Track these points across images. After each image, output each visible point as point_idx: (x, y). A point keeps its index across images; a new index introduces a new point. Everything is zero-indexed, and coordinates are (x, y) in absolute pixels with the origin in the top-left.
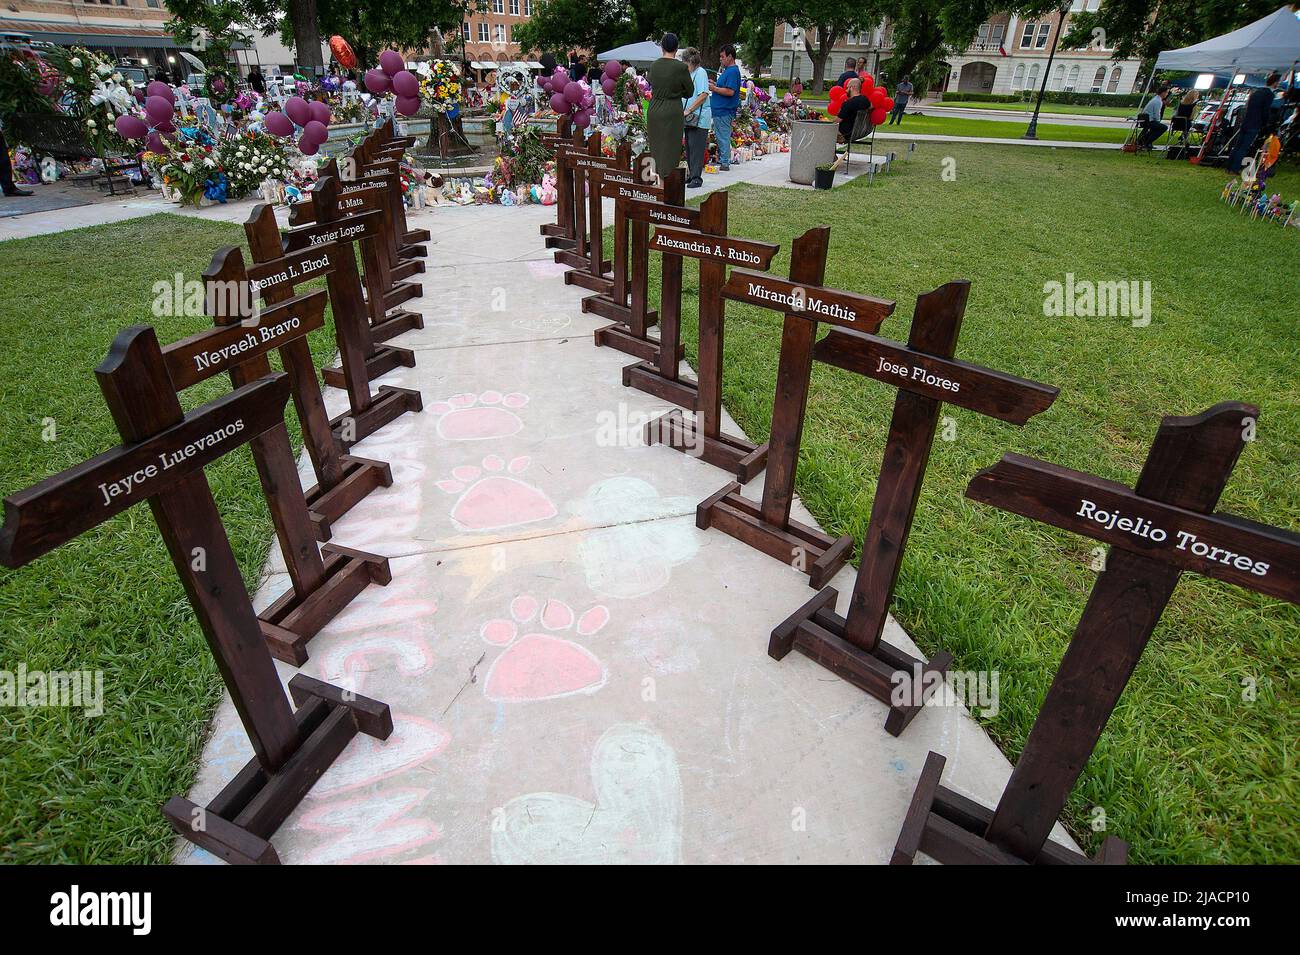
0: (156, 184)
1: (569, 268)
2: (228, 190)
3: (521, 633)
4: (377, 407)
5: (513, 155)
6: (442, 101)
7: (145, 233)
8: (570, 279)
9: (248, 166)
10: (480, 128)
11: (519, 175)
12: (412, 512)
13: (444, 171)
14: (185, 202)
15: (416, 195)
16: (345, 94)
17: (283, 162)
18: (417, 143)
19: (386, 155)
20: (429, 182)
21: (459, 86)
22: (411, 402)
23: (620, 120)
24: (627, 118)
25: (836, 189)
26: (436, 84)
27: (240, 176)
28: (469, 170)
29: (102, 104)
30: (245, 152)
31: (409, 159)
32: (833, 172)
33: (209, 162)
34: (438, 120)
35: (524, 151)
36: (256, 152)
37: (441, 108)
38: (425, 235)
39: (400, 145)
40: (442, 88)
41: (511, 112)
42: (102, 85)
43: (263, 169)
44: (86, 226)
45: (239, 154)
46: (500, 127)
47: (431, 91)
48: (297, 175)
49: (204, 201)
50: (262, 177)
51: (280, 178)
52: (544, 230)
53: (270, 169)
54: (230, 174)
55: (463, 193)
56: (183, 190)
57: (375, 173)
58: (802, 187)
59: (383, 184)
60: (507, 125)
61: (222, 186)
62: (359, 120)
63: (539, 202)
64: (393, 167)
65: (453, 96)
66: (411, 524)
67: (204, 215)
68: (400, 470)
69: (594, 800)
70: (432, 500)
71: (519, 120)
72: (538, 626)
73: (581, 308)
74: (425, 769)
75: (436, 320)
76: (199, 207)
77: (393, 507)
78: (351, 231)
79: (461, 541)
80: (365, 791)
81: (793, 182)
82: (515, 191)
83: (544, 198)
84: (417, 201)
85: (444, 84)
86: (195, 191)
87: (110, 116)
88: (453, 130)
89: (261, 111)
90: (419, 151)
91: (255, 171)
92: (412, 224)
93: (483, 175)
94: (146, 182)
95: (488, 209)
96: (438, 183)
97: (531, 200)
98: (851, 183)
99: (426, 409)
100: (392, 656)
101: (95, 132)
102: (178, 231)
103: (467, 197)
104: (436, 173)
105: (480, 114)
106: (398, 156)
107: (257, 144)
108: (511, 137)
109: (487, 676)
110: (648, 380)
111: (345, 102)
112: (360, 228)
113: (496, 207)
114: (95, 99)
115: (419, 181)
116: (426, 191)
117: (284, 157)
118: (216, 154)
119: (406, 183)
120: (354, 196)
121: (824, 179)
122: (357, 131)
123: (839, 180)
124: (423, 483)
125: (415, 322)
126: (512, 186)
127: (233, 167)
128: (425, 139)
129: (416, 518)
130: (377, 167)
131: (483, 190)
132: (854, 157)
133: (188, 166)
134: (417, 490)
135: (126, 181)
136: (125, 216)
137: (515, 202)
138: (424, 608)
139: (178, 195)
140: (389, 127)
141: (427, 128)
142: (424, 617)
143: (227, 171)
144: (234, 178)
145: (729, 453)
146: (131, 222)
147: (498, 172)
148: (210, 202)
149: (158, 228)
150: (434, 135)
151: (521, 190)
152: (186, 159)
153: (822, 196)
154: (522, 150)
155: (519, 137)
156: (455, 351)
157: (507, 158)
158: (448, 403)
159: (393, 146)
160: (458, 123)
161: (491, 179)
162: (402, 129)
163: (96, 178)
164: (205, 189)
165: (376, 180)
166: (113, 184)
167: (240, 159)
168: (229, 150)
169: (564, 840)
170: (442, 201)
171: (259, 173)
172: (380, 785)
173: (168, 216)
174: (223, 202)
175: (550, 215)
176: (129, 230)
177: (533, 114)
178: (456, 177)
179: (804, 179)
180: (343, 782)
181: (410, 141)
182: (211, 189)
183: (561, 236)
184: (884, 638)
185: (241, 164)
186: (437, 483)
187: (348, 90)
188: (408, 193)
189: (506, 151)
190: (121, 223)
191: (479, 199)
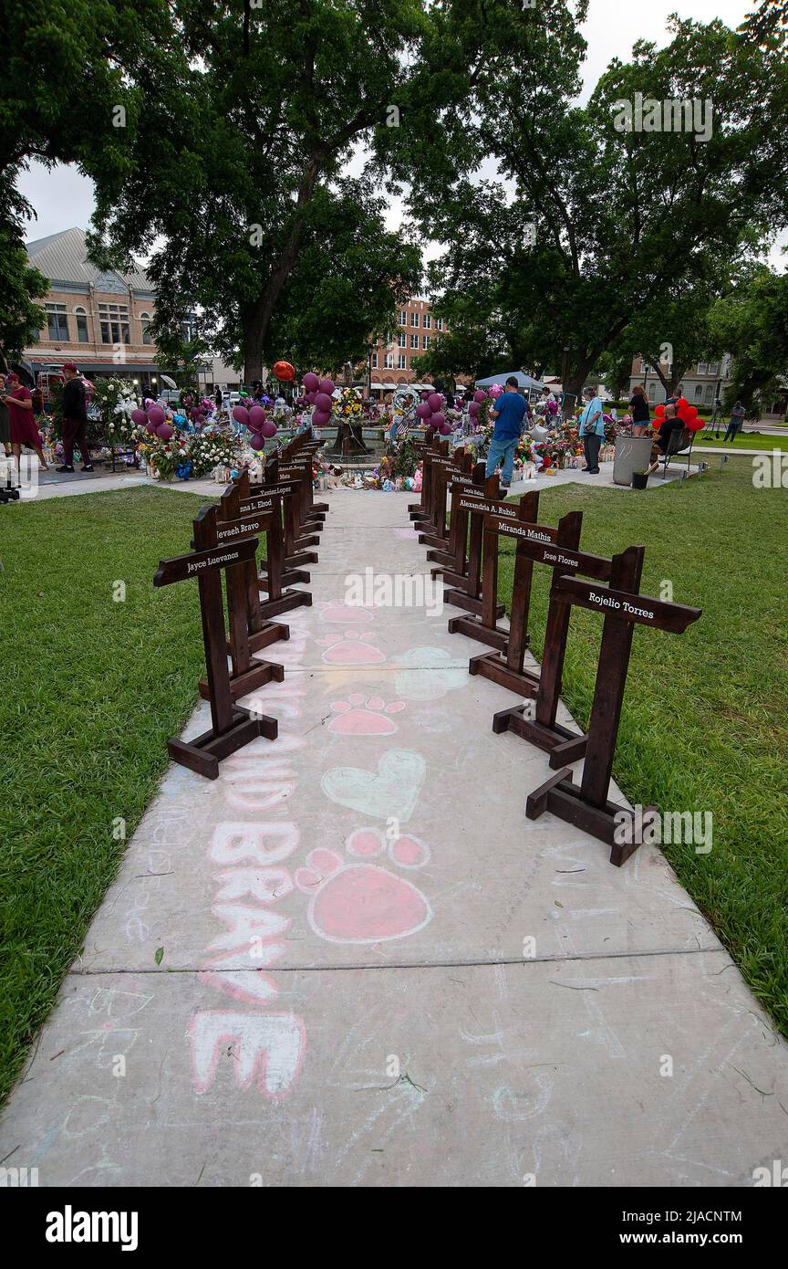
0: (142, 467)
1: (422, 533)
2: (191, 472)
3: (353, 708)
4: (284, 599)
5: (395, 455)
6: (347, 416)
7: (135, 498)
8: (422, 540)
9: (207, 456)
10: (376, 435)
11: (398, 469)
12: (300, 653)
13: (344, 466)
14: (161, 479)
15: (321, 481)
16: (276, 407)
17: (231, 453)
18: (326, 444)
19: (305, 451)
20: (332, 472)
21: (361, 406)
22: (305, 600)
23: (480, 432)
24: (486, 431)
25: (648, 490)
26: (344, 404)
27: (201, 463)
28: (361, 465)
29: (120, 414)
30: (206, 446)
31: (320, 455)
32: (647, 476)
33: (182, 452)
34: (343, 429)
35: (404, 452)
36: (214, 446)
37: (346, 421)
38: (326, 507)
39: (314, 445)
40: (348, 407)
41: (397, 425)
42: (123, 402)
43: (217, 458)
44: (99, 491)
45: (202, 447)
46: (387, 435)
47: (340, 409)
48: (239, 463)
49: (175, 478)
50: (215, 464)
51: (227, 465)
52: (411, 508)
53: (222, 458)
54: (194, 461)
55: (356, 480)
56: (162, 470)
57: (297, 461)
58: (621, 487)
59: (303, 468)
60: (393, 433)
61: (188, 469)
62: (284, 426)
63: (411, 490)
64: (309, 458)
65: (355, 413)
66: (298, 658)
67: (173, 487)
68: (294, 633)
69: (377, 773)
70: (311, 648)
71: (403, 431)
72: (363, 706)
73: (426, 558)
74: (290, 753)
75: (326, 559)
76: (170, 483)
77: (288, 650)
78: (283, 491)
79: (325, 667)
80: (261, 757)
81: (616, 483)
82: (394, 482)
83: (415, 487)
84: (322, 485)
85: (350, 404)
86: (170, 471)
87: (124, 421)
88: (353, 436)
89: (215, 418)
90: (327, 451)
91: (211, 460)
92: (317, 500)
93: (372, 469)
94: (136, 465)
95: (372, 494)
96: (338, 473)
97: (405, 488)
98: (665, 485)
99: (313, 605)
100: (280, 710)
101: (112, 431)
102: (156, 497)
103: (358, 483)
104: (337, 466)
105: (377, 424)
106: (313, 451)
107: (215, 441)
108: (395, 443)
109: (330, 723)
110: (460, 598)
111: (275, 413)
112: (288, 489)
113: (379, 493)
114: (117, 410)
115: (325, 471)
116: (329, 478)
117: (231, 450)
118: (187, 447)
119: (315, 472)
120: (285, 473)
121: (640, 481)
122: (285, 434)
123: (653, 483)
124: (308, 640)
125: (312, 558)
126: (393, 477)
127: (196, 456)
128: (333, 442)
129: (301, 655)
130: (299, 458)
131: (370, 479)
132: (671, 466)
133: (169, 455)
134: (304, 643)
135: (122, 463)
136: (123, 486)
137: (393, 489)
138: (299, 693)
139: (158, 473)
140: (309, 433)
141: (335, 434)
142: (300, 697)
143: (192, 458)
144: (197, 463)
145: (499, 637)
146: (126, 490)
147: (383, 467)
148: (178, 479)
149: (143, 494)
150: (340, 439)
151: (399, 480)
152: (168, 449)
153: (636, 494)
154: (402, 452)
155: (401, 443)
156: (337, 577)
157: (390, 457)
158: (329, 603)
159: (310, 445)
160: (358, 430)
161: (378, 472)
162: (317, 434)
163: (104, 461)
164: (176, 470)
165: (298, 465)
166: (114, 466)
167: (203, 451)
168: (196, 445)
169: (358, 784)
170: (341, 487)
171: (214, 461)
172: (268, 755)
173: (150, 487)
174: (186, 480)
175: (416, 499)
176: (125, 495)
177: (419, 426)
178: (351, 469)
179: (623, 482)
180: (250, 752)
181: (322, 442)
182: (181, 470)
183: (422, 512)
184: (556, 721)
185: (203, 454)
186: (316, 641)
187: (279, 404)
188: (316, 479)
189: (391, 452)
190: (120, 490)
191: (368, 486)
